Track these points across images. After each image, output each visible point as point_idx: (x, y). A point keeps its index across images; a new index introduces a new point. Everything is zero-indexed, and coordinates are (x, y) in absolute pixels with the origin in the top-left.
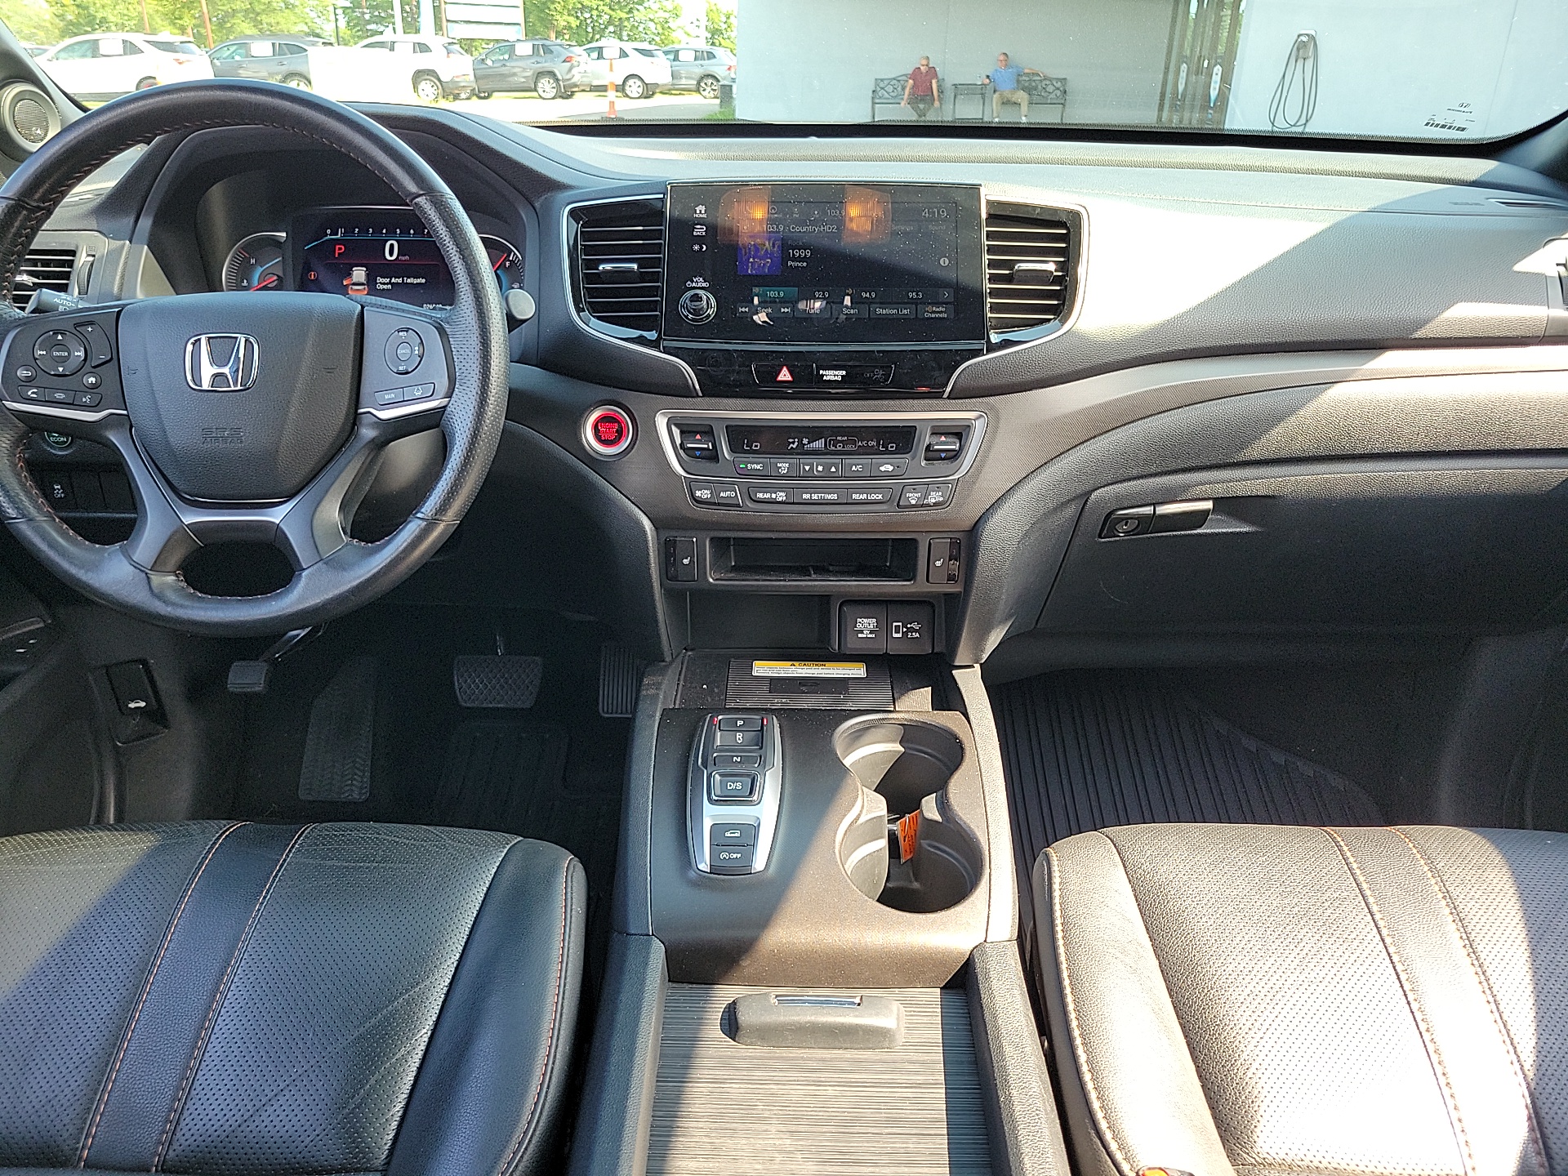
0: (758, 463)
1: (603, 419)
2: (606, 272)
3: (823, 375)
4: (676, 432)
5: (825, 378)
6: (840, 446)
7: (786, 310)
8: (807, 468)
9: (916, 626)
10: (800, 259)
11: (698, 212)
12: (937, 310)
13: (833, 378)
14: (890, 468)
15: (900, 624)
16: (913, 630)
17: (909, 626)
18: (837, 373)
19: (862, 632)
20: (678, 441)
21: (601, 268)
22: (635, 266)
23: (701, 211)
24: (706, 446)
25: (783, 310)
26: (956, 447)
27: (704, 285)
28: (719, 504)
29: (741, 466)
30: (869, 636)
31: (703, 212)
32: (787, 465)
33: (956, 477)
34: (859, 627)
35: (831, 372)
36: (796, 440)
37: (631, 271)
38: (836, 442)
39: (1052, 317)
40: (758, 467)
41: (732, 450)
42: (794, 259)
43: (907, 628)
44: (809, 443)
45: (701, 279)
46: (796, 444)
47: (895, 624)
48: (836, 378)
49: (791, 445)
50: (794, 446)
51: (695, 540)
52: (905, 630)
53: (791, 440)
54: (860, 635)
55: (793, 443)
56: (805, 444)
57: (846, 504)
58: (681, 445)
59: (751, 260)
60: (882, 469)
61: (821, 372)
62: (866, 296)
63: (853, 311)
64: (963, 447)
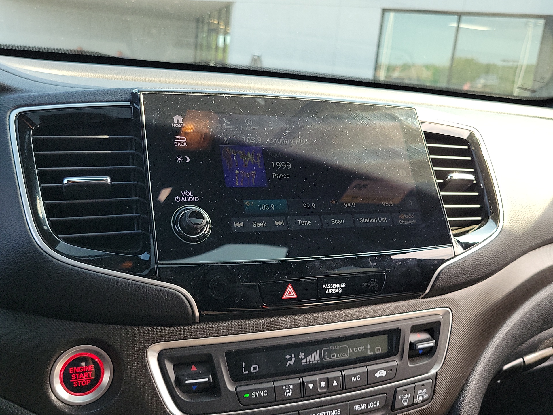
0: (262, 390)
1: (74, 363)
2: (71, 186)
3: (325, 289)
4: (169, 367)
5: (327, 292)
6: (333, 356)
7: (280, 223)
8: (311, 386)
10: (282, 171)
11: (176, 121)
12: (408, 217)
13: (334, 291)
14: (384, 372)
18: (337, 286)
20: (172, 377)
21: (65, 181)
22: (107, 179)
23: (178, 120)
24: (206, 380)
25: (277, 223)
26: (431, 344)
27: (194, 199)
29: (245, 396)
31: (181, 122)
32: (291, 387)
33: (433, 372)
35: (333, 286)
36: (293, 356)
37: (104, 185)
38: (330, 352)
39: (479, 218)
40: (263, 394)
41: (234, 377)
42: (277, 171)
44: (305, 357)
45: (190, 193)
46: (293, 359)
48: (337, 291)
49: (289, 362)
50: (292, 362)
53: (288, 357)
55: (290, 359)
56: (302, 359)
58: (175, 381)
59: (237, 172)
60: (378, 375)
61: (324, 286)
62: (348, 206)
63: (340, 222)
64: (436, 344)
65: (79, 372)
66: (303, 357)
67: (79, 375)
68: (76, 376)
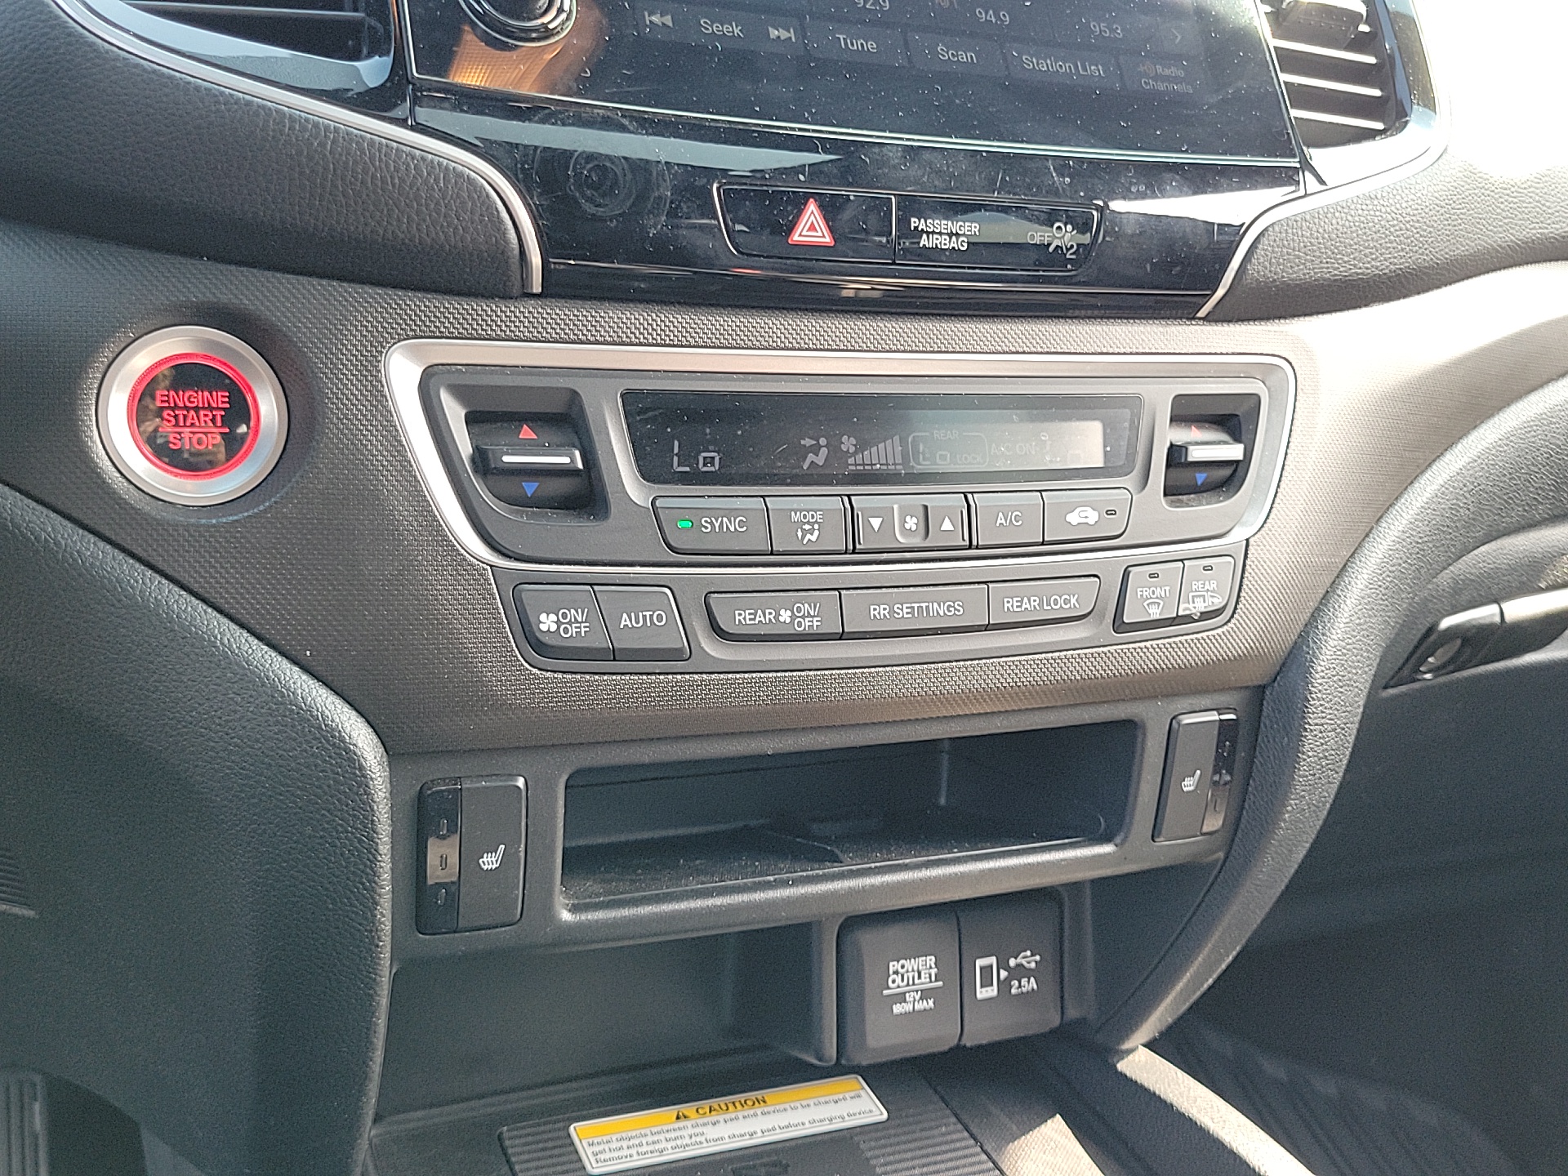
0: (730, 513)
3: (919, 233)
4: (454, 413)
5: (924, 241)
6: (944, 459)
7: (784, 35)
8: (876, 522)
9: (1027, 959)
12: (1167, 72)
13: (944, 243)
14: (1092, 517)
15: (993, 960)
16: (1020, 972)
17: (1012, 962)
18: (954, 227)
19: (901, 999)
20: (464, 446)
24: (566, 460)
25: (773, 33)
26: (1235, 452)
28: (614, 655)
29: (680, 524)
30: (919, 1006)
32: (818, 515)
33: (1238, 535)
34: (895, 985)
35: (943, 225)
36: (823, 441)
38: (933, 448)
39: (1379, 126)
40: (735, 524)
41: (649, 472)
43: (1007, 968)
44: (861, 447)
46: (824, 451)
47: (980, 963)
48: (954, 244)
49: (812, 457)
50: (821, 461)
51: (521, 782)
52: (1004, 974)
53: (808, 442)
54: (898, 1009)
55: (816, 449)
56: (849, 452)
57: (987, 628)
58: (473, 460)
60: (1073, 518)
61: (914, 222)
62: (988, 18)
63: (964, 57)
64: (1248, 453)
65: (186, 408)
66: (852, 449)
67: (185, 417)
68: (176, 416)
